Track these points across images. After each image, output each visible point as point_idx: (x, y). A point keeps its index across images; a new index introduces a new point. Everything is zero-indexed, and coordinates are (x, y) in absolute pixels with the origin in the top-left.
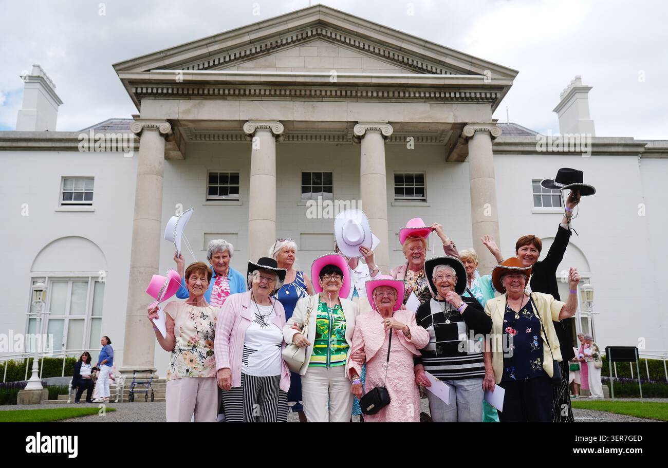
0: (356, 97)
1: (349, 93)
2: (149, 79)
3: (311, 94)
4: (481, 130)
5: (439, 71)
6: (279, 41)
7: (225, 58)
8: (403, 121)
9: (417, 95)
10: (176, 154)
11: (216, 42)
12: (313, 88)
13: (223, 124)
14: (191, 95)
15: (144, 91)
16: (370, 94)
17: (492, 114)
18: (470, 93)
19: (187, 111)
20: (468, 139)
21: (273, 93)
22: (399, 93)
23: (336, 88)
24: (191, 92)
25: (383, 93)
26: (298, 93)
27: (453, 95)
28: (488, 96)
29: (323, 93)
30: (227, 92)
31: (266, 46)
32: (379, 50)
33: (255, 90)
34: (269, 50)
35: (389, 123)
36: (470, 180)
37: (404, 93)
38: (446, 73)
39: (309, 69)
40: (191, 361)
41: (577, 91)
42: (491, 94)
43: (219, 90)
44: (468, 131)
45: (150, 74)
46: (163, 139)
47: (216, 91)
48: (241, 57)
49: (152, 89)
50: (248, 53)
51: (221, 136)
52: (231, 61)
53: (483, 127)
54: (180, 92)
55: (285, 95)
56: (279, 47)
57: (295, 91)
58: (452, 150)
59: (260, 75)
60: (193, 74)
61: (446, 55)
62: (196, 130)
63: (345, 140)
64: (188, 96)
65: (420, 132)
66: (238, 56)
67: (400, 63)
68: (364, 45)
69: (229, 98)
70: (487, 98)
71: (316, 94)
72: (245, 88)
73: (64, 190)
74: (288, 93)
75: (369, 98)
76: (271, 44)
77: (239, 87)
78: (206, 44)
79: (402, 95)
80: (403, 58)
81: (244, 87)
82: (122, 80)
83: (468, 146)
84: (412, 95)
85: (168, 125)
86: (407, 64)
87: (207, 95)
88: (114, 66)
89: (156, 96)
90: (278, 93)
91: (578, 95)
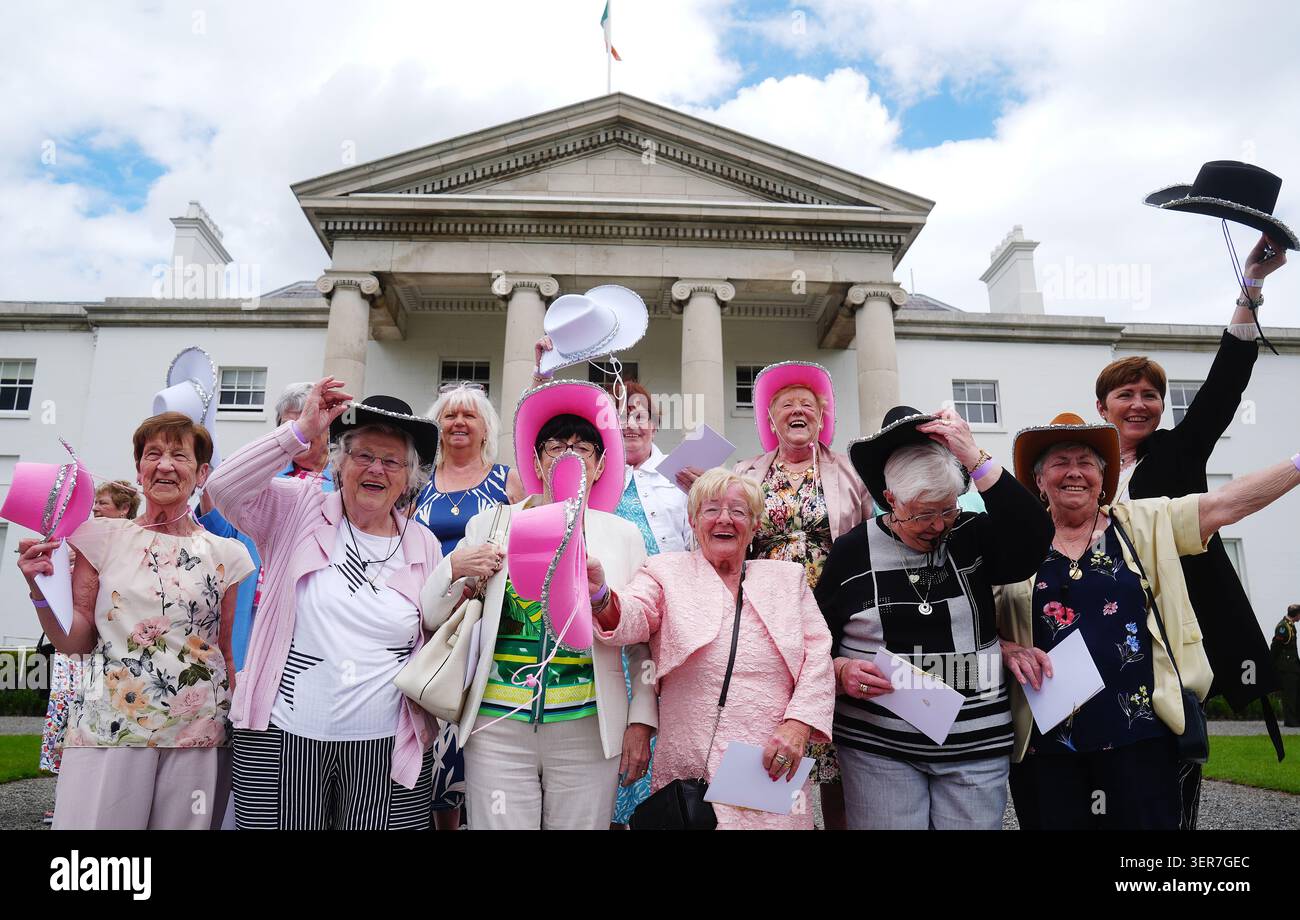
0: (677, 238)
1: (664, 231)
2: (346, 208)
3: (602, 233)
4: (876, 294)
5: (809, 199)
6: (554, 150)
7: (467, 176)
8: (751, 277)
9: (774, 237)
10: (390, 331)
11: (453, 149)
12: (608, 224)
13: (463, 280)
14: (411, 233)
15: (339, 227)
16: (698, 234)
17: (894, 269)
18: (859, 236)
19: (406, 259)
20: (855, 309)
21: (542, 230)
22: (745, 233)
23: (644, 224)
24: (411, 228)
25: (719, 233)
26: (582, 230)
27: (831, 238)
28: (887, 240)
29: (623, 232)
30: (468, 228)
31: (533, 157)
32: (714, 166)
33: (514, 226)
34: (538, 162)
35: (729, 280)
36: (858, 375)
37: (754, 234)
38: (820, 203)
39: (601, 194)
40: (130, 698)
41: (1016, 249)
42: (891, 237)
43: (456, 226)
44: (855, 296)
45: (347, 199)
46: (366, 304)
47: (452, 227)
48: (492, 175)
49: (351, 224)
50: (504, 167)
51: (462, 304)
52: (476, 180)
53: (880, 290)
54: (395, 228)
55: (562, 234)
56: (553, 158)
57: (579, 227)
58: (827, 329)
59: (522, 202)
60: (415, 200)
61: (821, 174)
62: (423, 294)
63: (658, 312)
64: (406, 235)
65: (777, 301)
66: (487, 172)
67: (748, 185)
68: (689, 157)
69: (471, 238)
70: (885, 245)
71: (611, 233)
72: (497, 222)
73: (223, 387)
74: (566, 230)
75: (697, 240)
76: (542, 154)
77: (488, 220)
78: (438, 154)
79: (750, 235)
80: (752, 178)
81: (495, 221)
82: (305, 209)
83: (855, 322)
84: (766, 237)
85: (374, 281)
86: (758, 188)
87: (436, 234)
88: (292, 187)
89: (357, 234)
90: (550, 230)
91: (1018, 255)
